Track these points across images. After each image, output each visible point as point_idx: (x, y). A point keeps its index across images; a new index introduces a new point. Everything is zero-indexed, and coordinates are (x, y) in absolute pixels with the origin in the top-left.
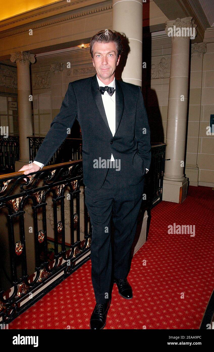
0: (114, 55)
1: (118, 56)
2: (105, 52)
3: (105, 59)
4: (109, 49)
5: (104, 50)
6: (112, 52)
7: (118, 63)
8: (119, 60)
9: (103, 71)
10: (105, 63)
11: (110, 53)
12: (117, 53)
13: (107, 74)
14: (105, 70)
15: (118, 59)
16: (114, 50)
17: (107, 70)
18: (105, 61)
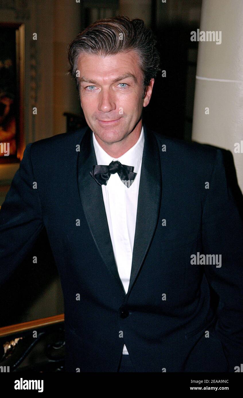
0: (134, 83)
1: (147, 83)
2: (106, 78)
3: (106, 96)
4: (117, 71)
5: (106, 74)
6: (126, 77)
7: (146, 101)
8: (150, 92)
9: (103, 127)
10: (106, 108)
11: (121, 79)
12: (141, 77)
13: (114, 133)
14: (110, 124)
15: (146, 90)
16: (131, 73)
17: (113, 123)
18: (106, 101)
